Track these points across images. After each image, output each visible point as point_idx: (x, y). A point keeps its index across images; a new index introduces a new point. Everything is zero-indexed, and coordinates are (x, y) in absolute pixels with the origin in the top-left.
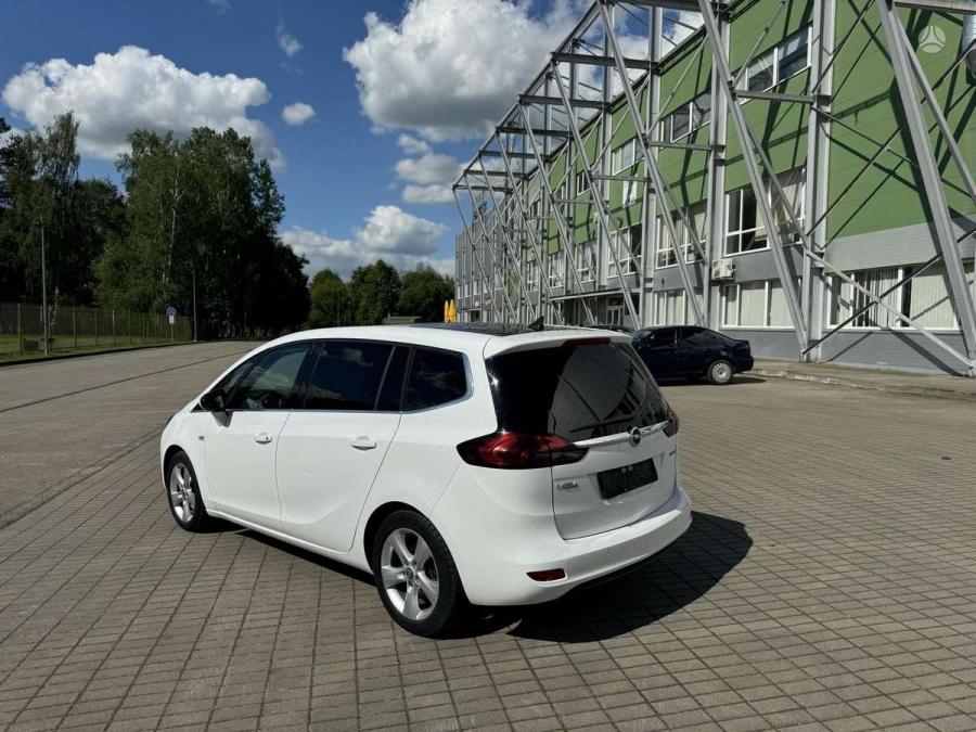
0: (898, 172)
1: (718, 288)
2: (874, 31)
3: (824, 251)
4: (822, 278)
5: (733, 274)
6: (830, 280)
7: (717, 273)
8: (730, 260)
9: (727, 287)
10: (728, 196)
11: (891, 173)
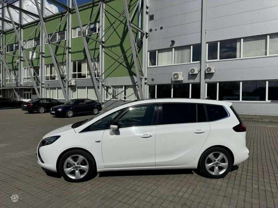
0: (122, 64)
1: (70, 88)
2: (115, 29)
3: (104, 80)
4: (104, 87)
5: (76, 84)
6: (105, 88)
7: (71, 84)
8: (75, 80)
9: (73, 88)
10: (72, 62)
11: (121, 64)
